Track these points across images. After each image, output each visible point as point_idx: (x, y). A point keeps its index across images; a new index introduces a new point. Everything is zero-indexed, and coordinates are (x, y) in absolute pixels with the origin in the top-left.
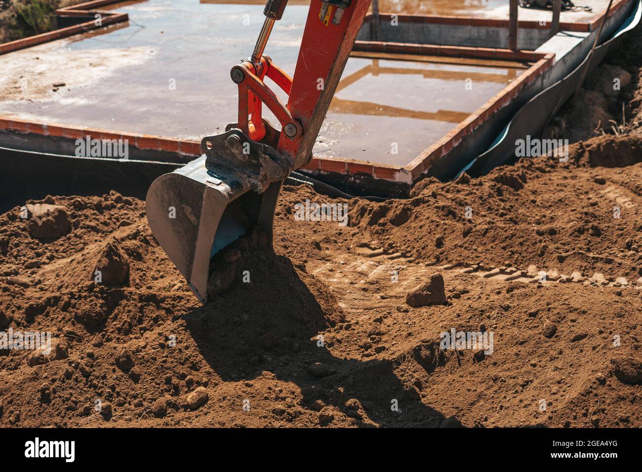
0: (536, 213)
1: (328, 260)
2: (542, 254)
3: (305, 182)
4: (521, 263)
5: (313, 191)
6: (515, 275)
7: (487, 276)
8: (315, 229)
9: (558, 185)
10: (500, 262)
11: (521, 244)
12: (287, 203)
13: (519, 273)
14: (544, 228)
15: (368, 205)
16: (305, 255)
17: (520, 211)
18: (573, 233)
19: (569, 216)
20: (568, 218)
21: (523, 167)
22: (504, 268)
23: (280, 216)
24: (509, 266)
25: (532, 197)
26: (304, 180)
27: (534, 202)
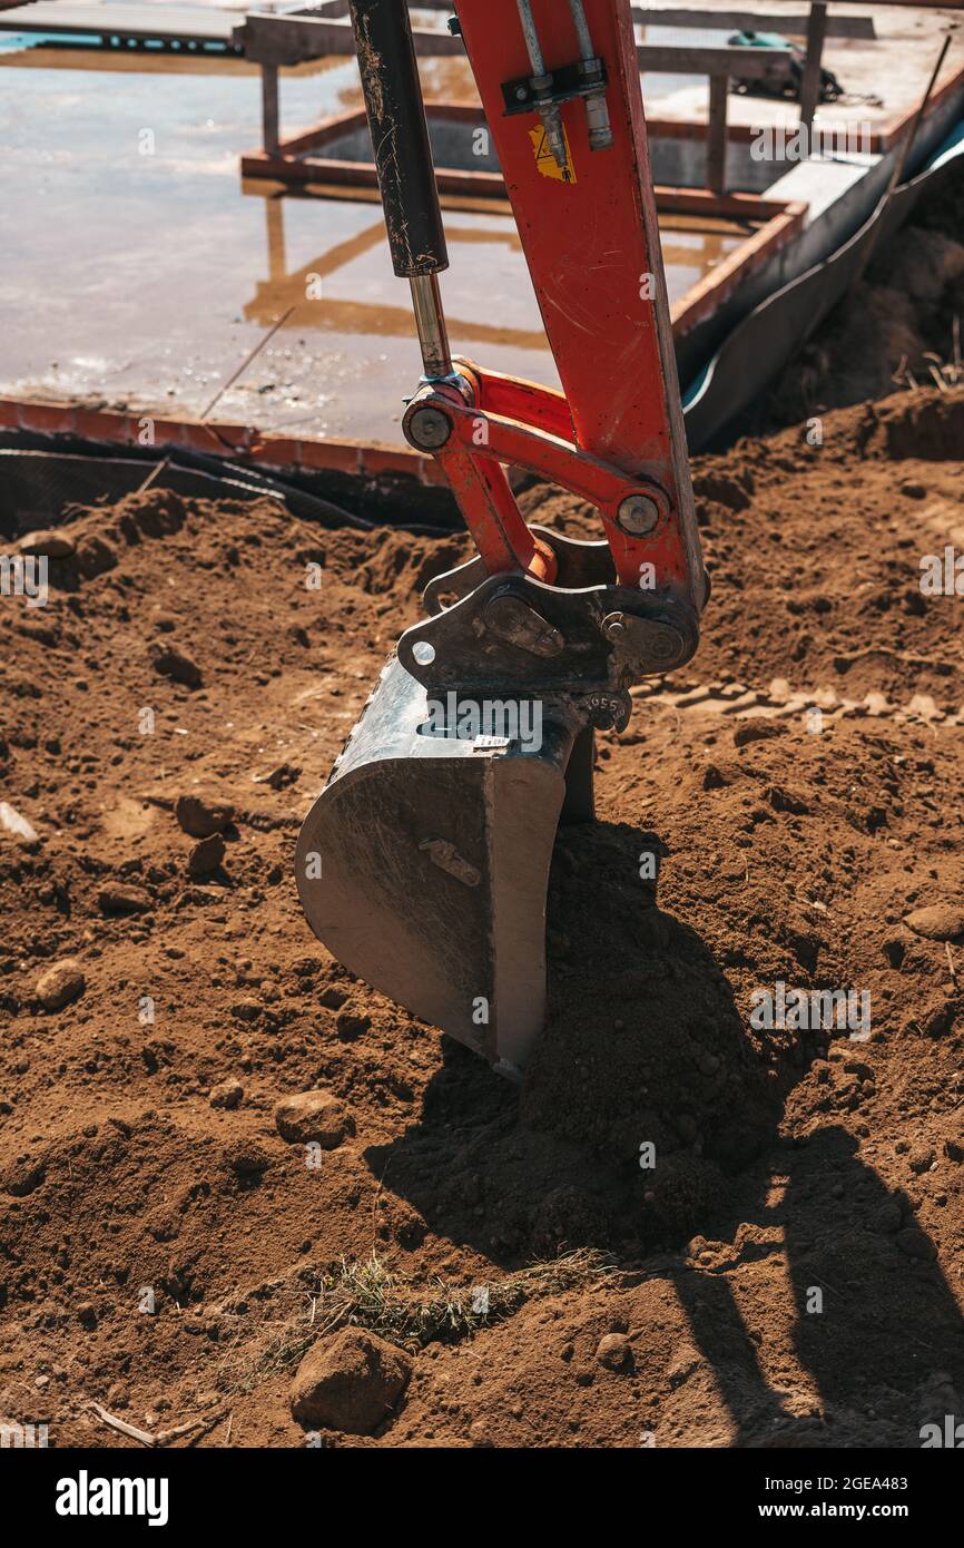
0: (780, 565)
1: (327, 671)
2: (800, 655)
3: (264, 491)
4: (755, 675)
5: (286, 513)
6: (742, 700)
7: (682, 705)
8: (294, 600)
9: (824, 500)
10: (708, 673)
11: (755, 633)
12: (230, 541)
13: (751, 696)
14: (804, 596)
15: (412, 545)
16: (274, 658)
17: (747, 559)
18: (866, 608)
19: (855, 569)
20: (852, 575)
21: (746, 458)
22: (718, 685)
23: (215, 570)
24: (729, 680)
25: (770, 528)
26: (262, 487)
27: (777, 538)
